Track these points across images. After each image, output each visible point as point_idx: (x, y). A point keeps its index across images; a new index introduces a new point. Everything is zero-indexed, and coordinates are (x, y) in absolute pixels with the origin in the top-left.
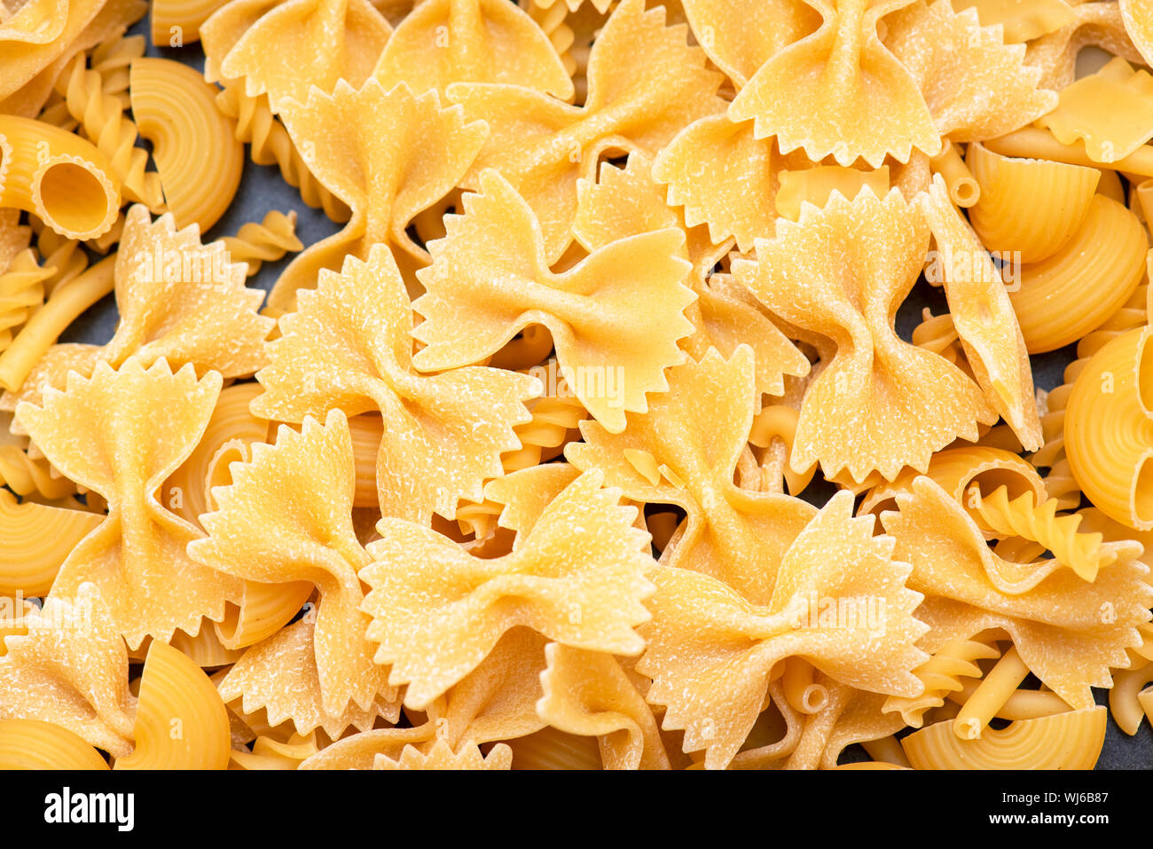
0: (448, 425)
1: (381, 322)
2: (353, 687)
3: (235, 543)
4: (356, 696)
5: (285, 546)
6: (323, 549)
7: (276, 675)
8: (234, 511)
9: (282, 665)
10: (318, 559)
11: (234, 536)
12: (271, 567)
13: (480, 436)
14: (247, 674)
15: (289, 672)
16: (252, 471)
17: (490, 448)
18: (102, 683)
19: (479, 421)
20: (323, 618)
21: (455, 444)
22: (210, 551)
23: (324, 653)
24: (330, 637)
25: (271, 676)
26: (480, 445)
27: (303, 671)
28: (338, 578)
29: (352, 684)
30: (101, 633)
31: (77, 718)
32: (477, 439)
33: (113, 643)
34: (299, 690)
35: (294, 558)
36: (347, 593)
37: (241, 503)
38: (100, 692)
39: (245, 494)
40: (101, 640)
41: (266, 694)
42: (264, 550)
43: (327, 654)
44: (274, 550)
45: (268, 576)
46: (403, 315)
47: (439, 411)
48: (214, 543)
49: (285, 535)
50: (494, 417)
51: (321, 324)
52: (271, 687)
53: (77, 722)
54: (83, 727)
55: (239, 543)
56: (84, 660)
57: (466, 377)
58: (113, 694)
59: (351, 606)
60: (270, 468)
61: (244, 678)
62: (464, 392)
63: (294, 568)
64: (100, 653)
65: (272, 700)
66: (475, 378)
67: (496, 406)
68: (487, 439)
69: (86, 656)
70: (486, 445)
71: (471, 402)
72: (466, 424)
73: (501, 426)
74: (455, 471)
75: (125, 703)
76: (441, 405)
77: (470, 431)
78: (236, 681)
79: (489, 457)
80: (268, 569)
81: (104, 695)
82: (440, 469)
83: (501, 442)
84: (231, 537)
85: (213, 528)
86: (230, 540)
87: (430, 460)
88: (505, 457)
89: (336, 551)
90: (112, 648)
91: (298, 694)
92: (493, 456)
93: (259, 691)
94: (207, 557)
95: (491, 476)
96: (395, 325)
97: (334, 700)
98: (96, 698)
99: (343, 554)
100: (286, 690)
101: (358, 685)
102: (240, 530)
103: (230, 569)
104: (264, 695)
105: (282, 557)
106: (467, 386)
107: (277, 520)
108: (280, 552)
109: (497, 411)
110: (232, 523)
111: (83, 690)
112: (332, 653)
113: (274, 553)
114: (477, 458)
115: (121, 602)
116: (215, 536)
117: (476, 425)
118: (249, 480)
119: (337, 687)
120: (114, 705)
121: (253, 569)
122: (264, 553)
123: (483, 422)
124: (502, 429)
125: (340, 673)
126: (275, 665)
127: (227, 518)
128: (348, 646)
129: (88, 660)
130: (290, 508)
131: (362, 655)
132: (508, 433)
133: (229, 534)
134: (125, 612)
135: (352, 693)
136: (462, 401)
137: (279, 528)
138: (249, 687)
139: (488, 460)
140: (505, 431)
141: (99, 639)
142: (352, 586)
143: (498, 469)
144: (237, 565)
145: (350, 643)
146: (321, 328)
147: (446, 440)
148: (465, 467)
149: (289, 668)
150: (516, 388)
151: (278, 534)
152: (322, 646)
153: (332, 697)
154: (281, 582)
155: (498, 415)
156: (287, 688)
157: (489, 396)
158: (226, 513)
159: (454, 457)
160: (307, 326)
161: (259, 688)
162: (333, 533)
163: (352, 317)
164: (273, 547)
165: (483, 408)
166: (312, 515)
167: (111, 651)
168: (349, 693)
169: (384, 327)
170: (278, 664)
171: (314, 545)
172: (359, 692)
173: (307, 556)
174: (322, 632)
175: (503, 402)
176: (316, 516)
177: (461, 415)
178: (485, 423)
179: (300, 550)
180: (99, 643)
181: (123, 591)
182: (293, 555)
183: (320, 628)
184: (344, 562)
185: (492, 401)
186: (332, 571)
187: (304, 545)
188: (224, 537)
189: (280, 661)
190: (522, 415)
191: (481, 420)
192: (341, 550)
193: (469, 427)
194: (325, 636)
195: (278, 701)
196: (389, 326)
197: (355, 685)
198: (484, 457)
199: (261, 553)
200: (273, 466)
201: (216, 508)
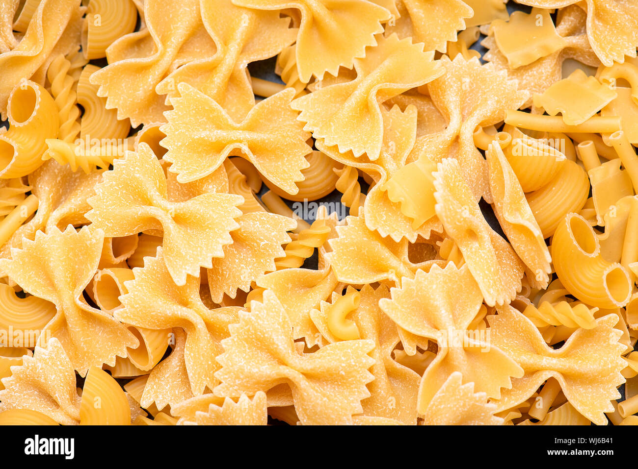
0: (247, 242)
1: (213, 187)
2: (207, 380)
3: (138, 309)
4: (208, 384)
5: (164, 309)
6: (184, 309)
7: (169, 386)
8: (136, 293)
9: (170, 380)
10: (182, 314)
11: (138, 306)
12: (158, 321)
13: (263, 249)
14: (153, 390)
15: (175, 383)
16: (145, 272)
17: (269, 255)
18: (62, 391)
19: (264, 241)
20: (188, 345)
21: (250, 252)
22: (125, 315)
23: (190, 363)
24: (192, 354)
25: (167, 388)
26: (264, 254)
27: (181, 381)
28: (194, 323)
29: (206, 378)
30: (61, 364)
31: (49, 408)
32: (262, 251)
33: (68, 369)
34: (183, 391)
35: (170, 315)
36: (199, 330)
37: (140, 288)
38: (61, 395)
39: (141, 283)
40: (61, 368)
41: (167, 397)
42: (154, 312)
43: (192, 363)
44: (159, 311)
45: (158, 326)
46: (224, 183)
47: (242, 235)
48: (127, 310)
49: (165, 303)
50: (272, 240)
51: (180, 186)
52: (169, 393)
53: (49, 410)
54: (53, 414)
55: (140, 309)
56: (52, 379)
57: (257, 217)
58: (68, 396)
59: (202, 337)
60: (154, 270)
61: (152, 393)
62: (256, 226)
63: (170, 320)
64: (61, 375)
65: (171, 399)
66: (262, 218)
67: (273, 234)
68: (268, 251)
69: (53, 376)
70: (267, 254)
71: (260, 231)
72: (257, 243)
73: (275, 244)
74: (250, 267)
75: (75, 400)
76: (244, 232)
77: (259, 246)
78: (149, 396)
79: (268, 260)
80: (157, 322)
81: (63, 397)
82: (242, 265)
83: (275, 253)
84: (136, 307)
85: (126, 302)
86: (136, 308)
87: (237, 261)
88: (276, 260)
89: (192, 310)
90: (67, 372)
91: (183, 392)
92: (271, 260)
93: (163, 397)
94: (124, 318)
95: (269, 270)
96: (220, 189)
97: (197, 388)
98: (59, 399)
99: (195, 311)
100: (177, 393)
101: (209, 378)
102: (140, 302)
103: (137, 324)
104: (166, 398)
105: (163, 315)
106: (257, 222)
107: (159, 295)
108: (162, 312)
109: (274, 236)
110: (136, 299)
111: (52, 394)
112: (194, 363)
113: (158, 313)
114: (262, 260)
115: (72, 353)
116: (127, 306)
117: (263, 243)
118: (143, 276)
119: (198, 381)
120: (69, 402)
121: (149, 322)
122: (154, 313)
123: (266, 242)
124: (276, 246)
125: (199, 374)
126: (166, 381)
127: (133, 297)
128: (202, 359)
129: (54, 378)
130: (166, 289)
131: (210, 363)
132: (279, 248)
133: (134, 305)
134: (76, 359)
135: (206, 383)
136: (255, 230)
137: (161, 299)
138: (157, 397)
139: (268, 262)
140: (277, 247)
141: (60, 367)
142: (201, 327)
143: (273, 266)
144: (141, 321)
145: (203, 357)
146: (180, 188)
147: (245, 250)
148: (255, 265)
149: (174, 381)
150: (283, 224)
151: (160, 303)
152: (189, 360)
153: (196, 386)
154: (164, 328)
155: (274, 239)
156: (177, 391)
157: (270, 228)
158: (132, 294)
159: (249, 259)
160: (172, 187)
161: (163, 395)
162: (190, 300)
163: (197, 183)
164: (159, 309)
165: (266, 234)
166: (178, 292)
167: (66, 373)
168: (205, 383)
169: (215, 189)
170: (168, 381)
171: (179, 307)
172: (210, 383)
173: (176, 313)
174: (188, 353)
175: (276, 232)
176: (180, 292)
177: (255, 238)
178: (267, 242)
179: (172, 310)
180: (60, 369)
181: (72, 348)
182: (169, 313)
183: (187, 350)
184: (196, 314)
185: (270, 231)
186: (190, 320)
187: (175, 307)
188: (132, 307)
189: (169, 379)
190: (286, 239)
191: (265, 241)
192: (194, 308)
193: (258, 245)
194: (190, 354)
195: (175, 400)
196: (217, 189)
197: (208, 379)
198: (266, 260)
199: (152, 313)
200: (155, 268)
201: (127, 292)
